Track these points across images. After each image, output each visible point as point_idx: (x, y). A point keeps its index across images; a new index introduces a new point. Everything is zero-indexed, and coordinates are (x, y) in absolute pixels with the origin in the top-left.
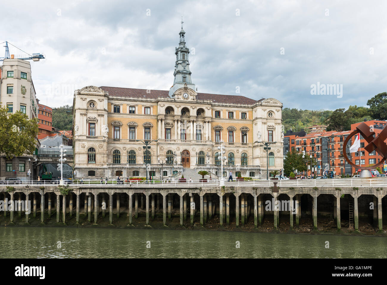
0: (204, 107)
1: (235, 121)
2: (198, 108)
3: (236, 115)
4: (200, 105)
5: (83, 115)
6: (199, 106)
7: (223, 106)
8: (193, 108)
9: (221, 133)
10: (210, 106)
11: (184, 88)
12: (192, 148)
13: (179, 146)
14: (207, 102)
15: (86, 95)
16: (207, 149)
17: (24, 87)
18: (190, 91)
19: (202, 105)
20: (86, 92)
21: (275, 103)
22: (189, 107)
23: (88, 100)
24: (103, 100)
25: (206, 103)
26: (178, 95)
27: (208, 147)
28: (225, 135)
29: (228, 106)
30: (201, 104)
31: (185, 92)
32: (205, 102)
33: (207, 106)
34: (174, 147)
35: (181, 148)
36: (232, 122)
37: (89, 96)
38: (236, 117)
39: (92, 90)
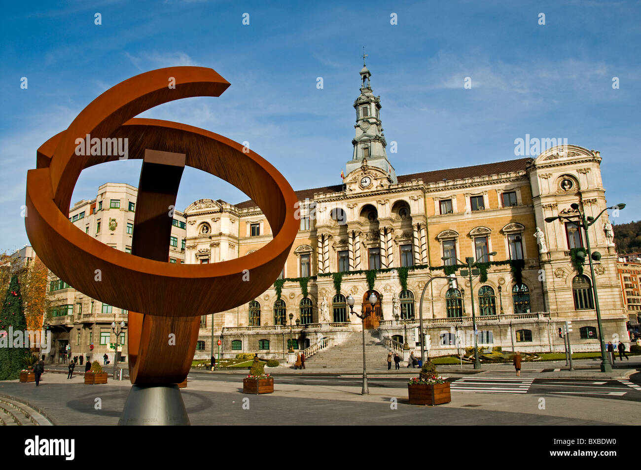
0: (405, 197)
1: (488, 214)
2: (393, 201)
3: (490, 201)
4: (396, 194)
5: (191, 248)
6: (394, 197)
7: (455, 187)
8: (383, 202)
9: (457, 245)
10: (420, 192)
11: (361, 168)
12: (383, 286)
13: (356, 284)
14: (410, 185)
15: (195, 215)
16: (417, 284)
17: (114, 220)
18: (374, 172)
19: (401, 193)
20: (195, 211)
21: (574, 155)
22: (374, 203)
23: (199, 222)
24: (218, 218)
25: (409, 188)
26: (352, 183)
27: (420, 280)
28: (466, 247)
29: (467, 185)
30: (399, 191)
31: (365, 175)
32: (405, 186)
33: (412, 194)
34: (346, 287)
35: (360, 287)
36: (480, 216)
37: (200, 216)
38: (490, 205)
39: (203, 206)
